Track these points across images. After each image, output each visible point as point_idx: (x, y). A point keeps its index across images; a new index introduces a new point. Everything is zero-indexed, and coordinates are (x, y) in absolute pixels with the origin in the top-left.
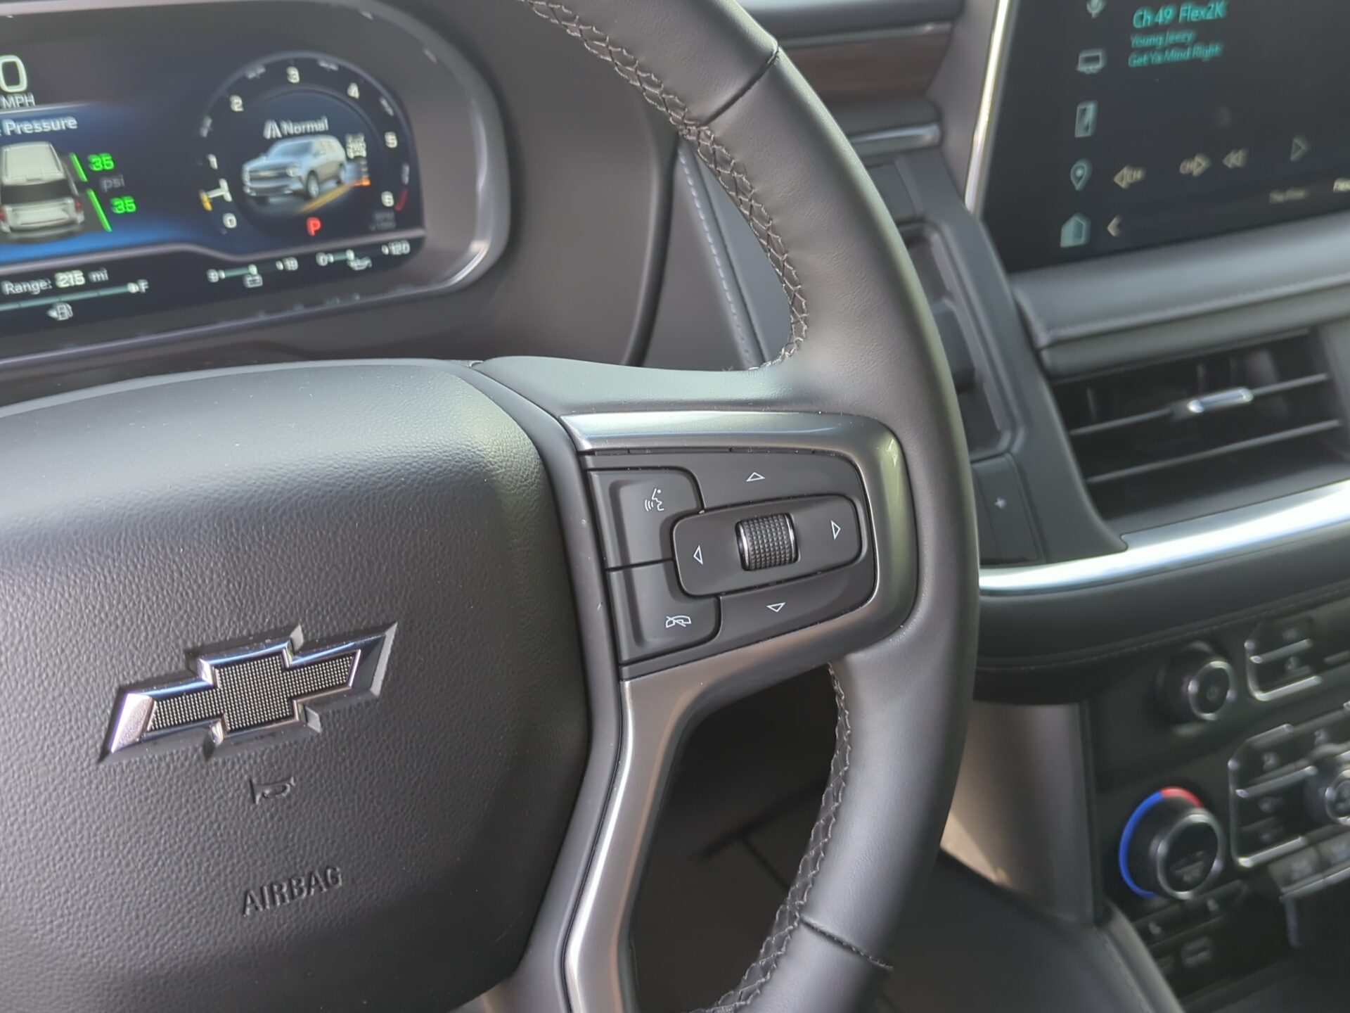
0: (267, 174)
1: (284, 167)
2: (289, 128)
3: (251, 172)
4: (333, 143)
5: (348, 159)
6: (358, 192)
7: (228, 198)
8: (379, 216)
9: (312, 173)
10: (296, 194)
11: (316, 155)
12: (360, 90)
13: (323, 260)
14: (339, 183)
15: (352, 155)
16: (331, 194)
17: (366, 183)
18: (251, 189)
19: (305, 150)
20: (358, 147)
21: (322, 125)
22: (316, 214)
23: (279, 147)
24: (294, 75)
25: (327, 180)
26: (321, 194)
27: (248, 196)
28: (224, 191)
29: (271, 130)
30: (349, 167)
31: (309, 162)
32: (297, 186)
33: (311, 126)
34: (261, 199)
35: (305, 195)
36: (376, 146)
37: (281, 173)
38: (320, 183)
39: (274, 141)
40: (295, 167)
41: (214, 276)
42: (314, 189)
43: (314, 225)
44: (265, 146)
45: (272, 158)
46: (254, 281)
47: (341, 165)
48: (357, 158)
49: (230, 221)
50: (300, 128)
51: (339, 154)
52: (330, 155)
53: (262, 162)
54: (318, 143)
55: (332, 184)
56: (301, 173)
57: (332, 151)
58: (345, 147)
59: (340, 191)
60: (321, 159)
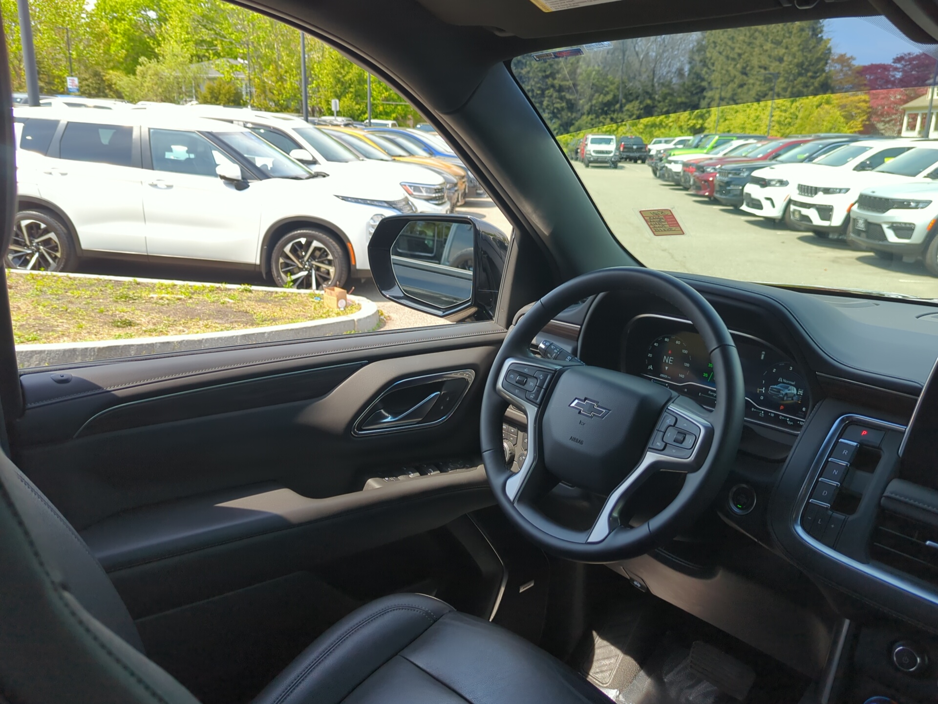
0: (775, 390)
1: (780, 390)
2: (785, 381)
3: (772, 388)
4: (795, 389)
6: (796, 404)
7: (764, 392)
8: (800, 413)
9: (786, 394)
10: (780, 397)
11: (789, 390)
13: (781, 417)
14: (792, 399)
15: (798, 394)
16: (790, 401)
17: (799, 402)
18: (770, 392)
19: (787, 388)
20: (801, 392)
21: (793, 383)
22: (783, 405)
23: (781, 384)
24: (791, 368)
25: (790, 397)
26: (787, 400)
27: (768, 393)
28: (763, 390)
29: (780, 380)
30: (796, 397)
31: (787, 391)
32: (782, 396)
33: (790, 382)
34: (772, 395)
35: (782, 399)
36: (806, 394)
37: (779, 391)
38: (787, 398)
39: (780, 383)
40: (782, 391)
41: (753, 409)
42: (785, 398)
43: (782, 407)
44: (778, 383)
45: (778, 387)
46: (762, 415)
47: (795, 395)
49: (762, 398)
50: (788, 382)
51: (795, 392)
52: (793, 391)
53: (775, 386)
54: (790, 387)
55: (790, 399)
56: (784, 393)
57: (794, 391)
58: (797, 391)
59: (792, 401)
60: (790, 391)
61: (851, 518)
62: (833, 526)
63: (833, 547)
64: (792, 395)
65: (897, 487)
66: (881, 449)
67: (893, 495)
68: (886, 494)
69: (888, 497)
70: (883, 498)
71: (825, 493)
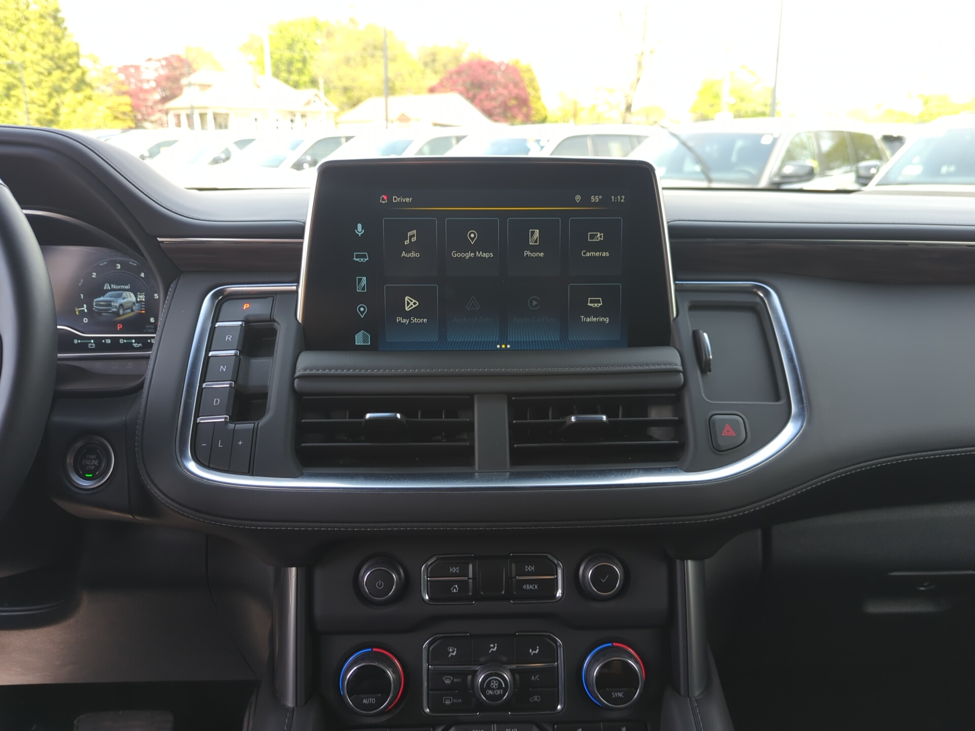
0: (103, 303)
1: (111, 301)
2: (114, 286)
3: (96, 301)
4: (132, 295)
5: (137, 302)
6: (139, 315)
7: (86, 311)
8: (147, 326)
9: (121, 305)
10: (113, 312)
11: (124, 299)
12: (145, 275)
13: (121, 341)
14: (132, 311)
15: (139, 300)
16: (129, 315)
17: (143, 312)
18: (96, 309)
19: (120, 296)
20: (142, 297)
21: (128, 287)
22: (121, 322)
23: (109, 293)
24: (119, 266)
25: (127, 309)
26: (123, 314)
27: (94, 311)
28: (85, 308)
29: (107, 286)
30: (137, 305)
31: (121, 301)
32: (115, 310)
33: (123, 287)
34: (99, 313)
35: (117, 314)
36: (149, 298)
37: (109, 304)
38: (124, 310)
39: (108, 291)
40: (114, 302)
41: (76, 341)
42: (121, 312)
43: (119, 327)
44: (104, 293)
45: (105, 298)
46: (92, 346)
47: (134, 303)
48: (141, 301)
49: (86, 320)
50: (119, 287)
51: (134, 299)
52: (130, 299)
53: (102, 298)
54: (125, 294)
55: (129, 311)
56: (117, 305)
57: (130, 297)
58: (136, 297)
59: (132, 314)
60: (126, 300)
61: (262, 422)
62: (240, 443)
63: (250, 472)
64: (131, 304)
65: (308, 361)
66: (274, 321)
67: (308, 372)
68: (297, 374)
69: (301, 377)
70: (296, 381)
71: (216, 402)
